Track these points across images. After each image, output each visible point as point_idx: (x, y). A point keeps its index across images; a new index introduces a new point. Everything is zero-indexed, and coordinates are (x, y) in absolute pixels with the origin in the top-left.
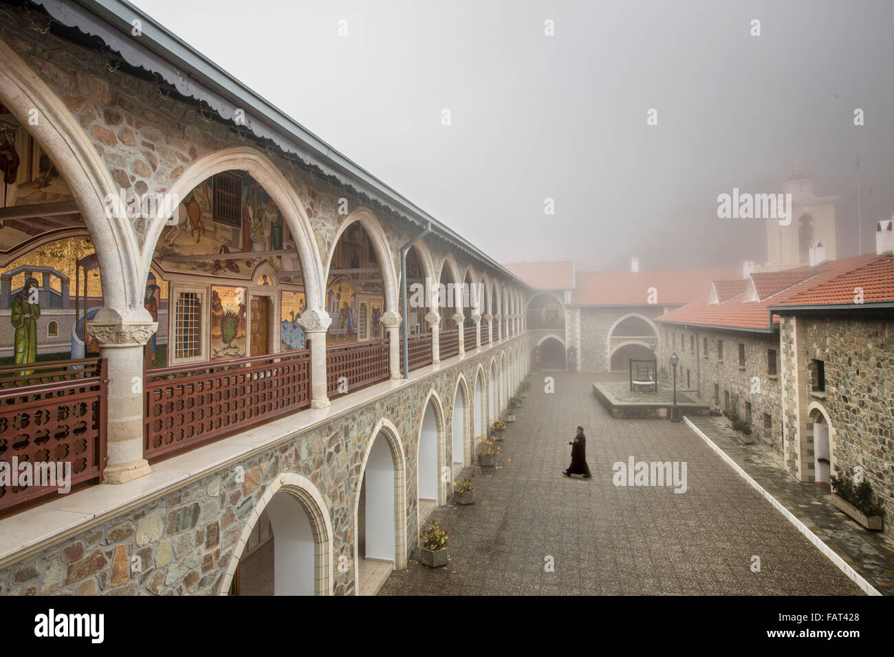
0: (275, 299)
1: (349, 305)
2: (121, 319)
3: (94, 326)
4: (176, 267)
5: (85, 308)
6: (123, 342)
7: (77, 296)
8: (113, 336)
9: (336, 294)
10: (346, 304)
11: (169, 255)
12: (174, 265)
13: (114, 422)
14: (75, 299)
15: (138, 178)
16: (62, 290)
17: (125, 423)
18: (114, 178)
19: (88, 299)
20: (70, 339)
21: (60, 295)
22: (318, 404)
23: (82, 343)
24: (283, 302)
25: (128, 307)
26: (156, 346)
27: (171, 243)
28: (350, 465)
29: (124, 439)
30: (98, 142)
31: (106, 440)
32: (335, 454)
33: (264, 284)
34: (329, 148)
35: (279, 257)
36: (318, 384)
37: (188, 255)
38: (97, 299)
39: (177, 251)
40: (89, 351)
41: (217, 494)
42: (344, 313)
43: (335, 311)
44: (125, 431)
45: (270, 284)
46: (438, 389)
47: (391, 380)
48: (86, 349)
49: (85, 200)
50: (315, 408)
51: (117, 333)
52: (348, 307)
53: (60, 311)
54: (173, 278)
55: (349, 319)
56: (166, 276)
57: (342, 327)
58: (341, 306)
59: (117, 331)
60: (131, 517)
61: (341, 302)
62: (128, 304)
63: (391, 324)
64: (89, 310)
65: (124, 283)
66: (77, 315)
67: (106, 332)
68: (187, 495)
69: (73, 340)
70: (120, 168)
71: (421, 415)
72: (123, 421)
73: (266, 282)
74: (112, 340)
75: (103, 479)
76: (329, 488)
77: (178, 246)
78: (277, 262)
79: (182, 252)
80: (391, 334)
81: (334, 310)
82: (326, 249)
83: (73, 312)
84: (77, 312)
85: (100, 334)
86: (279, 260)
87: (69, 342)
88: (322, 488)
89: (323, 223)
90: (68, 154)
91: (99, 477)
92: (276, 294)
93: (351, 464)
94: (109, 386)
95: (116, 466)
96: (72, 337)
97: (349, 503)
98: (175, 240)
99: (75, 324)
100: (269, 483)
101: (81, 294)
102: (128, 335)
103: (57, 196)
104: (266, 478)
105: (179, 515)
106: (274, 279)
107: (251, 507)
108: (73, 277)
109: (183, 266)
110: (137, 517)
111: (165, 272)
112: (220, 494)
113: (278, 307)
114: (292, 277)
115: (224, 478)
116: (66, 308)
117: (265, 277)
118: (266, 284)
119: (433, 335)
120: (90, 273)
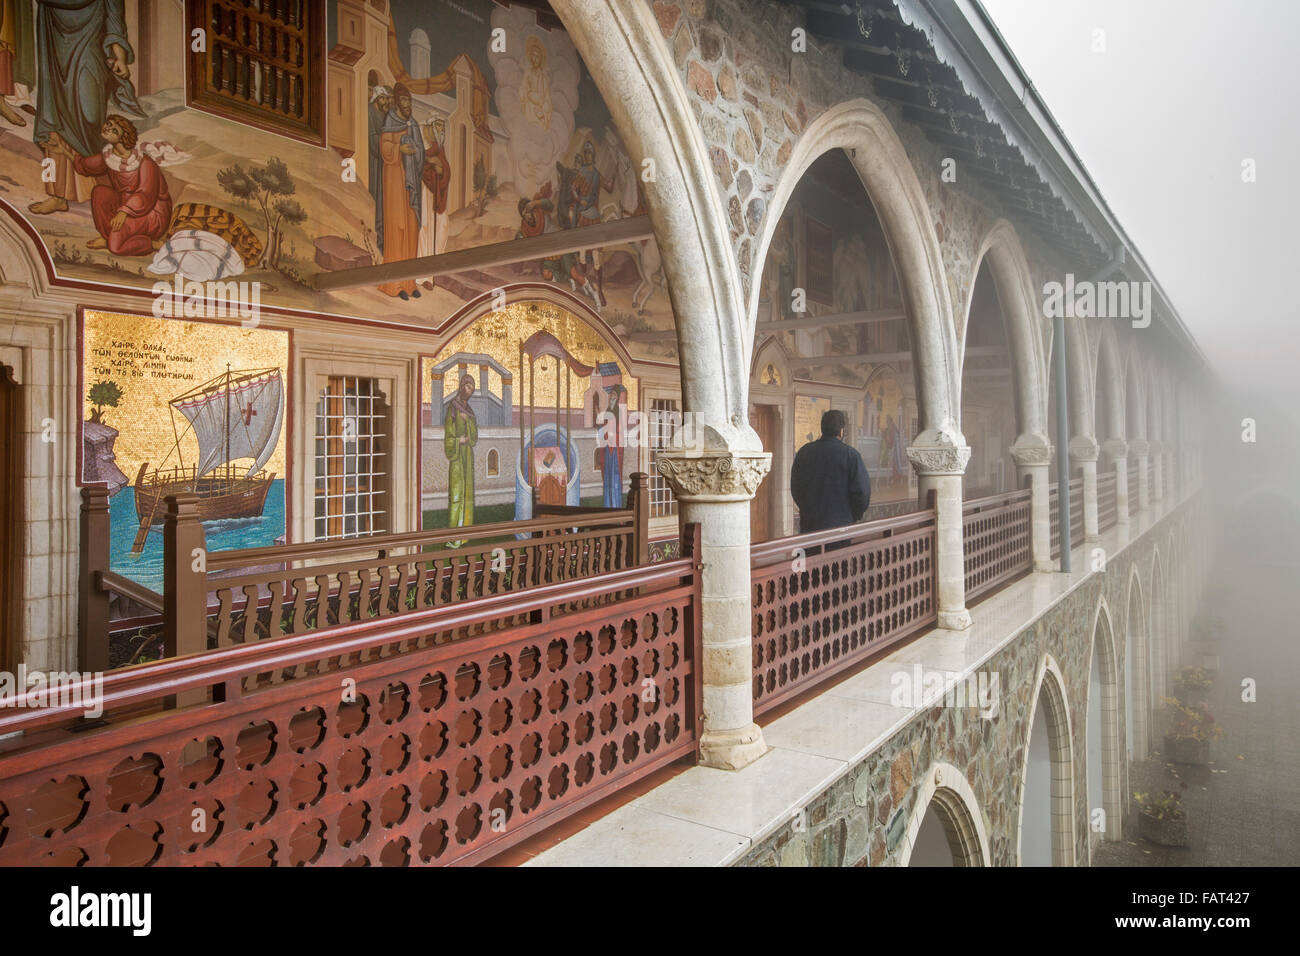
0: (784, 412)
1: (895, 421)
2: (726, 446)
3: (672, 459)
4: (649, 352)
5: (532, 427)
6: (729, 491)
7: (522, 407)
8: (713, 480)
9: (875, 400)
10: (890, 420)
11: (638, 331)
12: (645, 347)
13: (714, 647)
14: (518, 410)
15: (742, 166)
16: (503, 395)
17: (733, 650)
18: (714, 164)
19: (536, 411)
20: (514, 481)
21: (500, 403)
22: (952, 622)
23: (528, 488)
24: (796, 415)
25: (730, 421)
26: (622, 494)
27: (641, 309)
28: (1010, 749)
29: (730, 683)
30: (694, 95)
31: (702, 683)
32: (993, 724)
33: (770, 382)
34: (1026, 84)
35: (792, 332)
36: (951, 580)
37: (665, 329)
38: (546, 411)
39: (649, 322)
40: (538, 502)
41: (864, 803)
42: (888, 437)
43: (875, 433)
44: (733, 665)
45: (779, 383)
46: (1108, 595)
47: (1034, 574)
48: (534, 499)
49: (672, 212)
50: (949, 628)
51: (722, 474)
52: (893, 425)
53: (502, 431)
54: (646, 372)
55: (895, 450)
56: (635, 368)
57: (884, 465)
58: (884, 424)
59: (723, 469)
60: (773, 843)
61: (884, 415)
62: (730, 417)
63: (1035, 460)
64: (537, 431)
65: (724, 374)
66: (522, 439)
67: (699, 471)
68: (833, 802)
69: (517, 483)
70: (719, 145)
71: (1090, 647)
72: (730, 646)
73: (772, 378)
74: (709, 486)
75: (700, 757)
76: (988, 795)
77: (650, 314)
78: (788, 338)
79: (656, 325)
80: (1034, 479)
81: (872, 432)
82: (961, 305)
83: (516, 433)
84: (522, 434)
85: (686, 475)
86: (791, 337)
87: (512, 486)
88: (979, 794)
89: (955, 253)
90: (655, 122)
91: (694, 751)
92: (785, 401)
93: (1012, 746)
94: (704, 577)
95: (719, 733)
96: (517, 478)
97: (1010, 827)
98: (645, 303)
99: (520, 454)
100: (920, 782)
101: (526, 402)
102: (737, 477)
103: (494, 230)
104: (918, 773)
105: (825, 841)
106: (784, 372)
107: (902, 831)
108: (516, 375)
109: (658, 350)
110: (779, 845)
111: (634, 361)
112: (868, 803)
113: (789, 424)
114: (811, 368)
115: (871, 770)
116: (508, 427)
117: (770, 368)
118: (772, 382)
119: (1085, 484)
120: (538, 364)
